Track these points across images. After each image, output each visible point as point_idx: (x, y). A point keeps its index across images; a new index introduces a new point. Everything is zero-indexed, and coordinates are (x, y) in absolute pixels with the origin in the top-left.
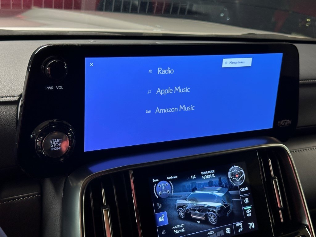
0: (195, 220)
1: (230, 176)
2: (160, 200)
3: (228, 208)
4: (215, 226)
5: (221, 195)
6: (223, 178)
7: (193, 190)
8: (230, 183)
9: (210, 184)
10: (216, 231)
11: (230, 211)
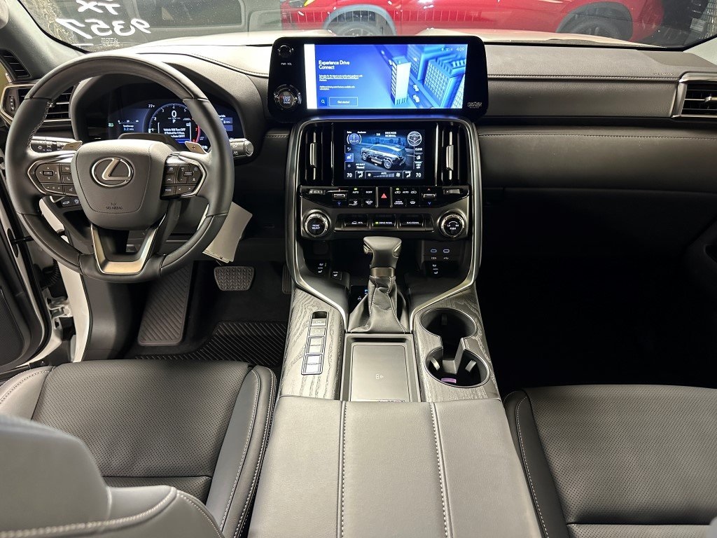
0: (374, 163)
1: (408, 139)
2: (350, 145)
3: (402, 160)
4: (389, 169)
5: (398, 150)
6: (402, 139)
7: (376, 144)
8: (407, 142)
9: (391, 142)
10: (388, 173)
11: (403, 162)
